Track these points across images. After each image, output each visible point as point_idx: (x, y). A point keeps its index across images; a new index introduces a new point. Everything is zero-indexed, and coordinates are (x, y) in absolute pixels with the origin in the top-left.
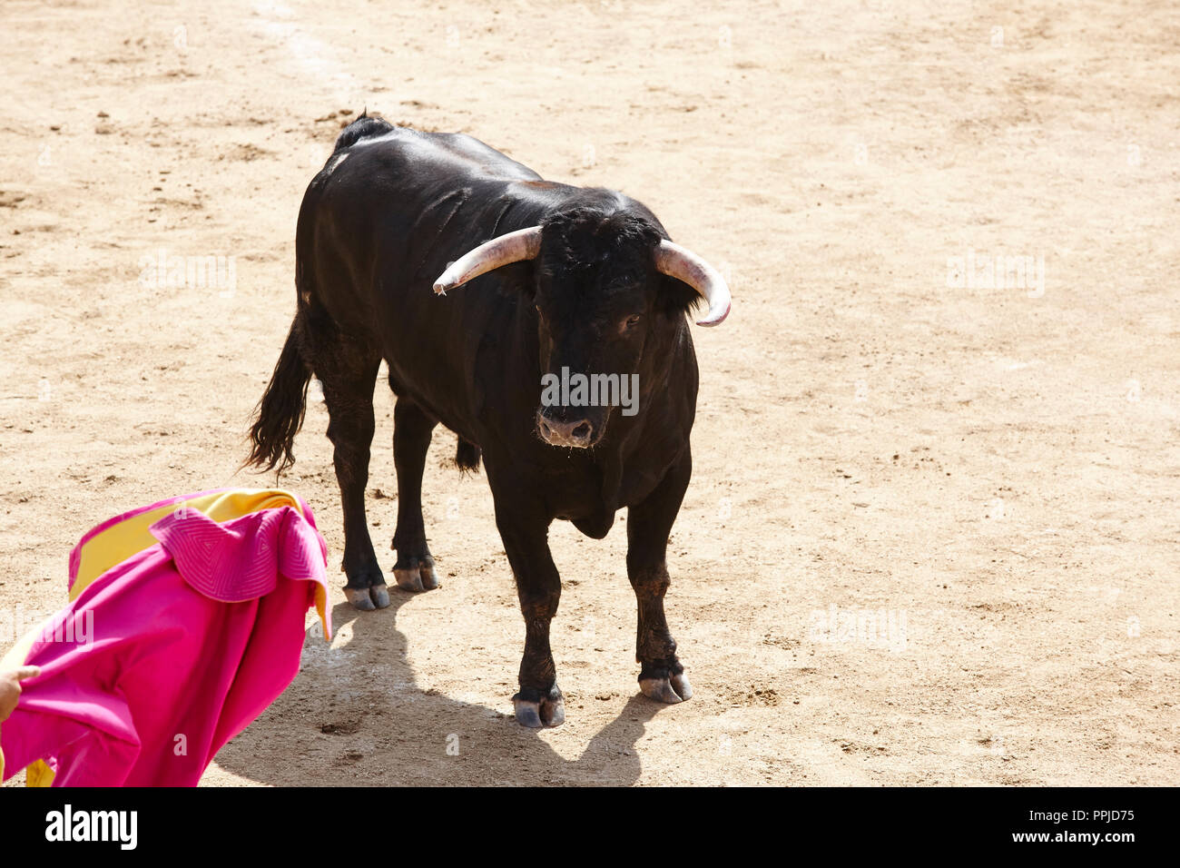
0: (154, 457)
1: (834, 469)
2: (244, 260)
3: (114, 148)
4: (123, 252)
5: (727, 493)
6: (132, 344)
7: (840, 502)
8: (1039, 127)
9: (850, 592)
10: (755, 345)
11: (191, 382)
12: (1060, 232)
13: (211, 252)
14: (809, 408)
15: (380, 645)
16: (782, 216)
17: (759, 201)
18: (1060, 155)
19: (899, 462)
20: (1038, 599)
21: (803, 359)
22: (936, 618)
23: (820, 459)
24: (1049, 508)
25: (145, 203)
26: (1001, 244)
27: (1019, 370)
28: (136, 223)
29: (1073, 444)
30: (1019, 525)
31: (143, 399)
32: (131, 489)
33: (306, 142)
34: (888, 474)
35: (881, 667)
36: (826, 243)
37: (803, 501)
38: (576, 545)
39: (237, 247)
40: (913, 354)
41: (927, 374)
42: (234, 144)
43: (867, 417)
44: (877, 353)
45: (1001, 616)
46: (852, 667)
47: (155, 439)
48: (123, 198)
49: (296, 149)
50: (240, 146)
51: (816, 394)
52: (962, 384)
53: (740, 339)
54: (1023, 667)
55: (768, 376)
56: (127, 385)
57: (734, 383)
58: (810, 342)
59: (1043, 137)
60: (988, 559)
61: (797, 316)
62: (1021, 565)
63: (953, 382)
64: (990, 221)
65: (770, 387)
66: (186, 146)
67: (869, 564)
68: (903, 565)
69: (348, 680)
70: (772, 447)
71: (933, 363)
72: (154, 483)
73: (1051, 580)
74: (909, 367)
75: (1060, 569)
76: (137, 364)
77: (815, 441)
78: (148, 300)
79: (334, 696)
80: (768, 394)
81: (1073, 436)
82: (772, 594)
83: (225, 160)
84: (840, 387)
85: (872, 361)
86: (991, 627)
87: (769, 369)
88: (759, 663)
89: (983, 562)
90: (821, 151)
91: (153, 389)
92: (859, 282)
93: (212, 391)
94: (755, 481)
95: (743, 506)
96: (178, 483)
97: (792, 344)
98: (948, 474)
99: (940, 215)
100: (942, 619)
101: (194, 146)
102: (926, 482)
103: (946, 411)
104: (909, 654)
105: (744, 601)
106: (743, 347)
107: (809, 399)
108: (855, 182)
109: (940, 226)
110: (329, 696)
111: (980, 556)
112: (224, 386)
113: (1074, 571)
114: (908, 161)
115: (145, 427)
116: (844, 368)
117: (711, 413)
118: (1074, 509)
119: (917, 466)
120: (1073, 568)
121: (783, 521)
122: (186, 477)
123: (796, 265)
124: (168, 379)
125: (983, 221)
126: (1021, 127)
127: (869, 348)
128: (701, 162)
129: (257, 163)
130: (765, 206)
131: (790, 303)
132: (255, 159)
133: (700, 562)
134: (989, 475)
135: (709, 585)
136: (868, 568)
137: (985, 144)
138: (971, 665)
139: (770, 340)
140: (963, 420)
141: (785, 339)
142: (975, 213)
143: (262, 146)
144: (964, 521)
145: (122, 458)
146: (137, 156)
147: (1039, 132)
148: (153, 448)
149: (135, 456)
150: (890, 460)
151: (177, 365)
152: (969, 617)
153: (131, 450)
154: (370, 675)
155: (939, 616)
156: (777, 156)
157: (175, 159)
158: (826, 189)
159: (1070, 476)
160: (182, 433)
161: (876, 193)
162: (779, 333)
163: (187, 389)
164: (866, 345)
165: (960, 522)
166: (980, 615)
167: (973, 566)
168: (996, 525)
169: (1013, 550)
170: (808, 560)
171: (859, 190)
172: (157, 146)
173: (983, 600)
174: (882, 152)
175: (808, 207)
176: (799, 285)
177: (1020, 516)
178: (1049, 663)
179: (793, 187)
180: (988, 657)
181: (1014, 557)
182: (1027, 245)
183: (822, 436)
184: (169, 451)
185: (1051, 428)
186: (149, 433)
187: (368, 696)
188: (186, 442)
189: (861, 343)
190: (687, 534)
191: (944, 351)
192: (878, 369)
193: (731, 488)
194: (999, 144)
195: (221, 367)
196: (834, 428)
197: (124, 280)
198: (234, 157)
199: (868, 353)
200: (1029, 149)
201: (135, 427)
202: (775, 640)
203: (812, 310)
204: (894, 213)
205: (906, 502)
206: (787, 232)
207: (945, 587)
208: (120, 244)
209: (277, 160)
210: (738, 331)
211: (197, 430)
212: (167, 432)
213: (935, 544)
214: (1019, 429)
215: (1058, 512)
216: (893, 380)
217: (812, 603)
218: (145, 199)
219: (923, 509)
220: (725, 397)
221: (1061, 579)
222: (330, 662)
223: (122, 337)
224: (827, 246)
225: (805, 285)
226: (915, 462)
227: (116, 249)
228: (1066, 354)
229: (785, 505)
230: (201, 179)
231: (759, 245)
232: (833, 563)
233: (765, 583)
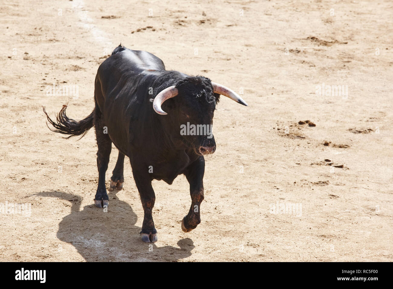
0: (39, 172)
1: (273, 186)
2: (73, 105)
3: (30, 65)
4: (31, 101)
5: (236, 192)
6: (33, 133)
7: (275, 197)
8: (348, 71)
9: (277, 229)
10: (248, 142)
11: (53, 146)
12: (354, 107)
13: (62, 102)
14: (266, 165)
15: (114, 240)
16: (259, 98)
17: (251, 92)
18: (355, 81)
19: (296, 184)
20: (342, 234)
21: (264, 147)
22: (307, 239)
23: (269, 182)
24: (347, 203)
25: (39, 84)
26: (334, 111)
27: (339, 154)
28: (36, 91)
29: (356, 181)
30: (336, 208)
31: (35, 152)
32: (30, 183)
33: (96, 65)
34: (292, 188)
35: (287, 255)
36: (273, 107)
37: (262, 196)
38: (183, 208)
39: (71, 100)
40: (302, 147)
41: (307, 155)
42: (71, 65)
43: (285, 168)
44: (290, 146)
45: (329, 240)
46: (277, 255)
47: (39, 166)
48: (32, 82)
49: (92, 68)
50: (73, 66)
51: (268, 160)
52: (319, 158)
53: (242, 139)
54: (336, 258)
55: (252, 153)
56: (31, 147)
57: (240, 155)
58: (267, 141)
59: (350, 74)
60: (326, 219)
61: (263, 132)
62: (336, 222)
63: (316, 157)
64: (331, 103)
65: (252, 157)
66: (55, 65)
67: (284, 219)
68: (296, 220)
69: (102, 252)
70: (252, 177)
71: (309, 151)
72: (38, 181)
73: (347, 228)
74: (301, 152)
75: (350, 224)
76: (34, 139)
77: (267, 176)
78: (39, 118)
79: (97, 257)
80: (252, 159)
81: (356, 178)
82: (250, 228)
83: (68, 70)
84: (277, 158)
85: (288, 149)
86: (326, 243)
87: (252, 150)
88: (245, 252)
89: (324, 220)
90: (273, 76)
91: (39, 148)
92: (284, 121)
93: (60, 150)
94: (246, 189)
95: (241, 197)
96: (46, 181)
97: (260, 142)
98: (313, 189)
99: (313, 100)
100: (309, 240)
101: (57, 65)
102: (305, 192)
103: (313, 167)
104: (297, 251)
105: (240, 230)
106: (244, 142)
107: (266, 161)
108: (284, 87)
109: (313, 103)
110: (96, 257)
111: (323, 218)
112: (64, 148)
113: (355, 225)
114: (303, 81)
115: (36, 161)
116: (278, 151)
117: (232, 165)
118: (356, 203)
119: (302, 186)
120: (355, 224)
121: (255, 203)
122: (50, 179)
123: (263, 115)
124: (45, 145)
125: (328, 102)
126: (342, 71)
127: (287, 144)
128: (232, 78)
129: (79, 72)
130: (253, 94)
131: (261, 128)
132: (78, 70)
133: (226, 216)
134: (327, 190)
135: (229, 224)
136: (284, 221)
137: (330, 76)
138: (318, 256)
139: (253, 140)
140: (319, 171)
141: (258, 140)
142: (325, 100)
143: (81, 66)
144: (318, 206)
145: (28, 172)
146: (37, 68)
147: (349, 73)
148: (38, 169)
149: (32, 171)
150: (293, 184)
151: (48, 141)
152: (318, 239)
153: (31, 169)
154: (110, 250)
155: (308, 238)
156: (258, 77)
157: (50, 69)
158: (274, 89)
159: (355, 192)
160: (49, 164)
161: (291, 91)
162: (256, 138)
163: (51, 149)
164: (286, 144)
165: (316, 206)
166: (322, 239)
167: (320, 222)
168: (329, 208)
169: (334, 217)
170: (263, 217)
171: (285, 90)
172: (45, 64)
173: (323, 234)
174: (294, 77)
175: (267, 94)
176: (264, 122)
177: (337, 205)
178: (345, 257)
179: (263, 88)
180: (324, 253)
181: (335, 219)
182: (343, 111)
183: (270, 174)
184: (44, 170)
185: (349, 175)
186: (37, 163)
187: (109, 258)
188: (50, 167)
189: (284, 142)
190: (222, 206)
191: (313, 147)
192: (290, 152)
193: (238, 191)
194: (335, 76)
195: (63, 142)
196: (274, 172)
197: (31, 110)
198: (71, 69)
199: (286, 146)
200: (345, 78)
201: (32, 161)
202: (250, 244)
203: (268, 131)
204: (297, 98)
205: (298, 198)
206: (261, 103)
207: (310, 229)
208: (30, 98)
209: (86, 71)
210: (242, 137)
211: (54, 163)
212: (44, 163)
213: (307, 214)
214: (338, 175)
215: (350, 204)
216: (295, 156)
217: (264, 232)
218: (39, 83)
219: (304, 201)
220: (237, 159)
221: (351, 227)
222: (96, 245)
223: (30, 130)
224: (274, 108)
225: (266, 122)
226: (301, 185)
227: (29, 100)
228: (355, 150)
229: (256, 198)
230: (59, 76)
231: (250, 107)
232: (272, 218)
233: (248, 224)
